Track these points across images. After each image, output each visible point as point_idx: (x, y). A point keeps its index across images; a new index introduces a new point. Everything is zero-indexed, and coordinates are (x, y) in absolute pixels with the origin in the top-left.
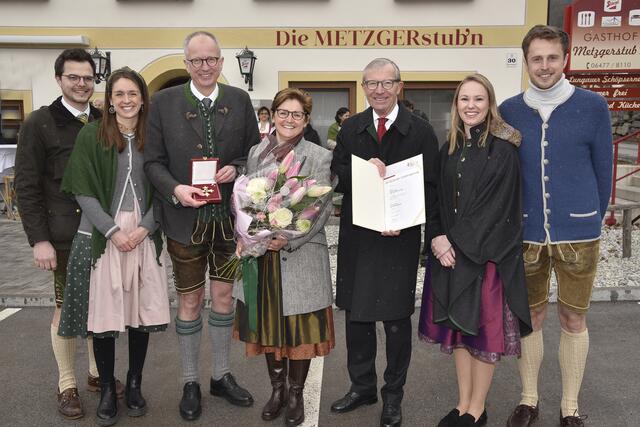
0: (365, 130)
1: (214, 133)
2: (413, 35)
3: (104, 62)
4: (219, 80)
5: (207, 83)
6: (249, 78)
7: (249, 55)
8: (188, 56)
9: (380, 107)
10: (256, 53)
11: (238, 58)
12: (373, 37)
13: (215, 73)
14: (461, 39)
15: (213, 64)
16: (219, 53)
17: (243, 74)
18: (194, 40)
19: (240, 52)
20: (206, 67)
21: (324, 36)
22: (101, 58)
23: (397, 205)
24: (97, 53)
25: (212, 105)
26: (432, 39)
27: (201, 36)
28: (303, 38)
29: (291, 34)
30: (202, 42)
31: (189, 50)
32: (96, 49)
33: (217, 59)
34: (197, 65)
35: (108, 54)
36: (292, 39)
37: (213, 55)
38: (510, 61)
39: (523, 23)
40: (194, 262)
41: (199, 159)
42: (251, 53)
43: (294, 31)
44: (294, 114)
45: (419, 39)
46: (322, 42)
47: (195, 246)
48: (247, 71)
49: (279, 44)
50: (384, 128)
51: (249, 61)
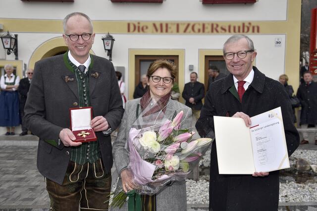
0: (228, 91)
1: (88, 92)
2: (215, 26)
3: (13, 41)
4: (91, 52)
5: (82, 53)
6: (110, 52)
7: (110, 38)
8: (66, 32)
9: (238, 72)
10: (114, 36)
11: (103, 39)
12: (189, 28)
13: (88, 45)
14: (246, 29)
15: (87, 38)
16: (91, 30)
17: (106, 50)
18: (72, 19)
19: (104, 36)
20: (81, 41)
21: (158, 26)
22: (11, 38)
23: (263, 150)
24: (8, 35)
25: (86, 70)
26: (227, 29)
27: (77, 17)
28: (145, 28)
29: (137, 25)
30: (78, 21)
31: (68, 27)
32: (8, 32)
33: (90, 34)
34: (74, 39)
35: (16, 36)
36: (137, 28)
37: (87, 31)
38: (277, 43)
39: (285, 19)
40: (71, 198)
41: (77, 108)
42: (111, 37)
43: (139, 23)
44: (165, 79)
45: (219, 29)
46: (157, 30)
47: (72, 184)
48: (109, 48)
49: (129, 31)
50: (243, 88)
51: (110, 42)
